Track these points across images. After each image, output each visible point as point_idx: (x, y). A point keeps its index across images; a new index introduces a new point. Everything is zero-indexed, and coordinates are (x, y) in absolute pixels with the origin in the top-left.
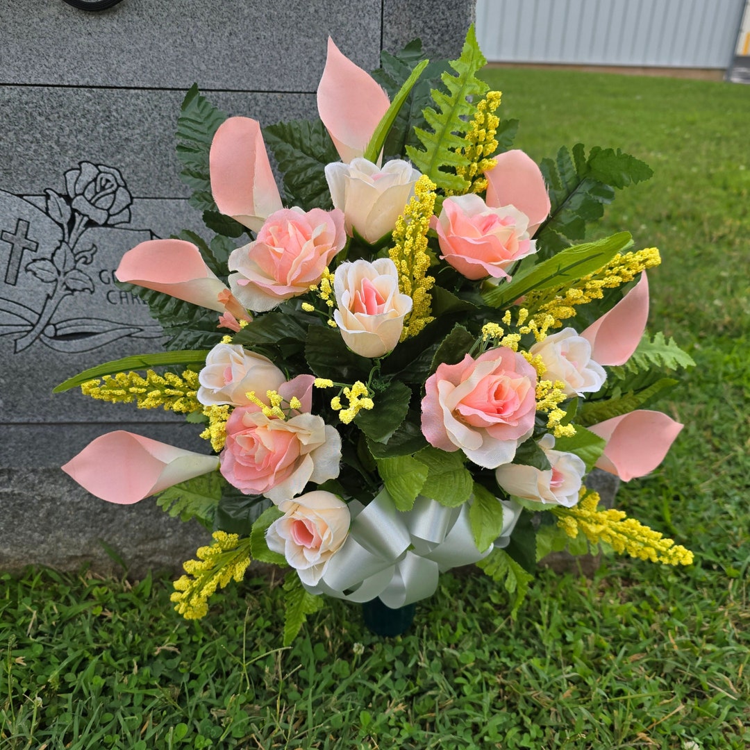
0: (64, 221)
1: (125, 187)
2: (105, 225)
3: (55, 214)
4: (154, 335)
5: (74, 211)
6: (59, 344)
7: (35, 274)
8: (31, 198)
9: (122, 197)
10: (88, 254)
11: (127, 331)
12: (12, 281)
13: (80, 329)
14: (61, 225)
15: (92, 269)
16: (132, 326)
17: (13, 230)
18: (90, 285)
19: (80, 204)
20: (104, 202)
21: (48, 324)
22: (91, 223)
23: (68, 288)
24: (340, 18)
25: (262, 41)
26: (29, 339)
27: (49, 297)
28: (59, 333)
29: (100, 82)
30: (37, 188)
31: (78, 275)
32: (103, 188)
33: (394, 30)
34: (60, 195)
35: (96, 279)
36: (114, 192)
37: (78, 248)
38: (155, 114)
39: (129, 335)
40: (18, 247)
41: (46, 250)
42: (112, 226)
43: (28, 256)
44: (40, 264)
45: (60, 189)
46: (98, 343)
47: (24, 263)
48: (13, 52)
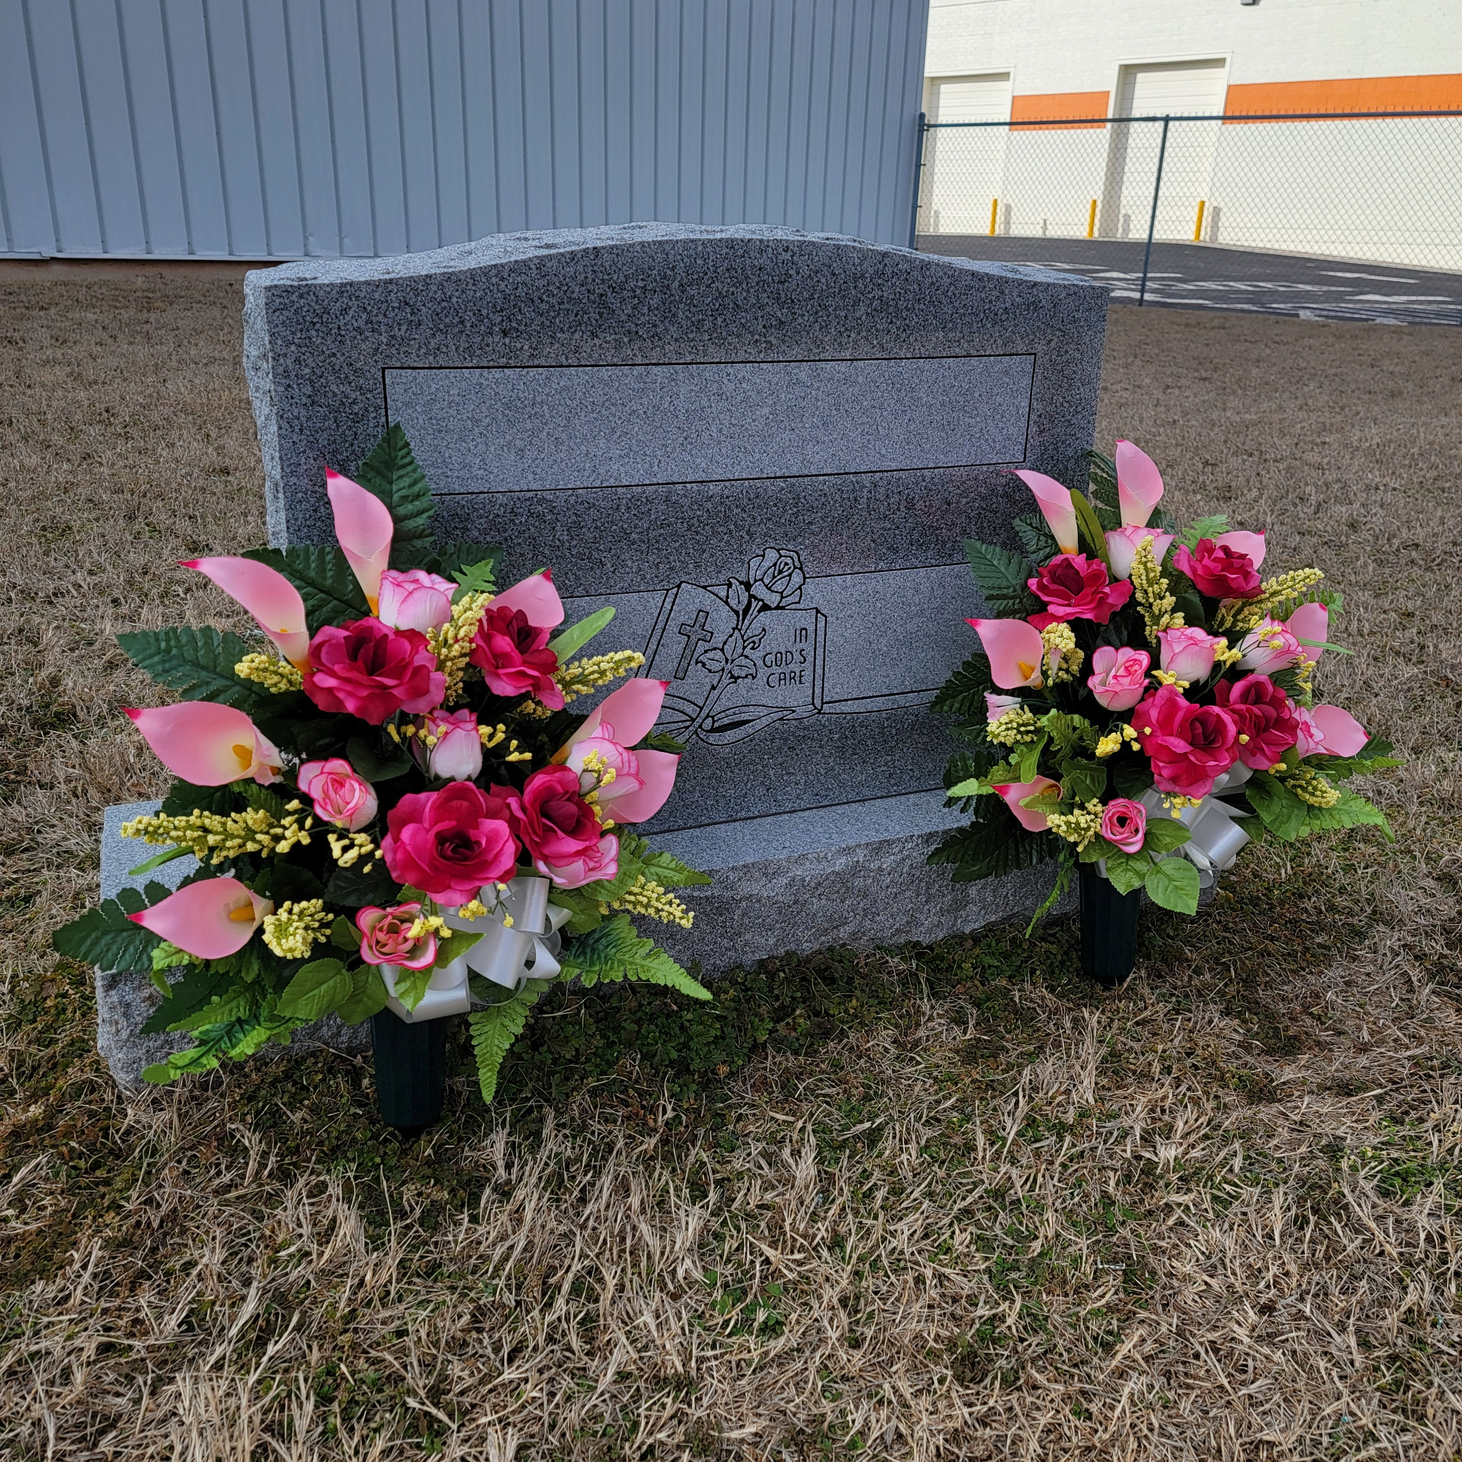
0: (741, 608)
1: (801, 569)
2: (778, 608)
3: (733, 602)
4: (805, 715)
5: (751, 596)
6: (713, 738)
7: (704, 665)
8: (715, 589)
9: (797, 578)
10: (756, 639)
11: (780, 715)
12: (681, 675)
13: (736, 718)
14: (737, 613)
15: (757, 655)
16: (786, 709)
17: (691, 622)
18: (753, 671)
19: (758, 590)
20: (779, 587)
21: (708, 716)
22: (765, 608)
23: (732, 677)
24: (999, 399)
25: (934, 424)
26: (687, 735)
27: (714, 688)
28: (716, 725)
29: (794, 471)
30: (722, 577)
31: (744, 661)
32: (780, 572)
33: (1040, 406)
34: (741, 583)
35: (760, 663)
36: (790, 575)
37: (749, 633)
38: (837, 497)
39: (781, 719)
40: (694, 639)
41: (718, 641)
42: (783, 608)
43: (702, 646)
44: (710, 655)
45: (742, 577)
46: (751, 731)
47: (696, 656)
48: (724, 450)
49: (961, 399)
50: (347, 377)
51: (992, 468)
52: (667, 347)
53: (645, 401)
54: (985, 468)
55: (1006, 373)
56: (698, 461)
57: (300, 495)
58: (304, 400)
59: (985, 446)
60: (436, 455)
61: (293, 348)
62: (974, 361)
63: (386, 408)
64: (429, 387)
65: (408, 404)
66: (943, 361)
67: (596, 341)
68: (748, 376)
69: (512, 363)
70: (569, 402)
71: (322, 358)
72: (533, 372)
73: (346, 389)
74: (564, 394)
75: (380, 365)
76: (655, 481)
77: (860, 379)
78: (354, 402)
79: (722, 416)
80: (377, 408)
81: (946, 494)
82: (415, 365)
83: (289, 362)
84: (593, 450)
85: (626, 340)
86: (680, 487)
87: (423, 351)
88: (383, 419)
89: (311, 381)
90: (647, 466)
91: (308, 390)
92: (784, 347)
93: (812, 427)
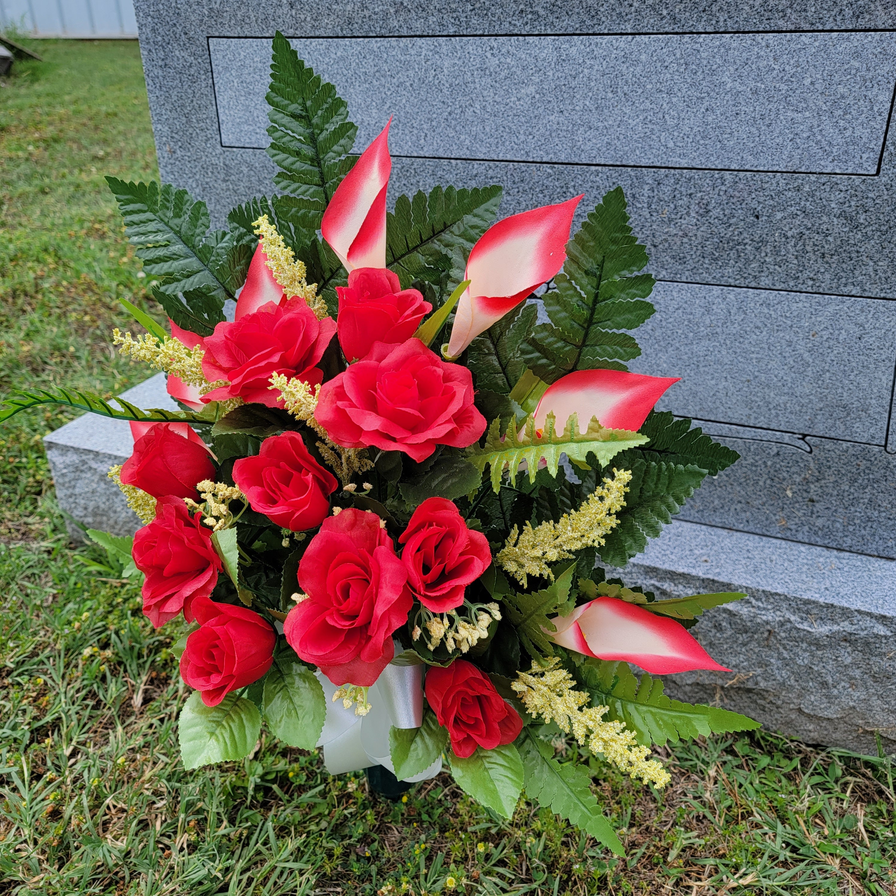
49: (784, 87)
50: (184, 44)
51: (824, 179)
52: (430, 18)
53: (411, 73)
54: (813, 178)
55: (857, 55)
56: (463, 137)
57: (164, 139)
58: (161, 63)
59: (815, 149)
60: (248, 114)
61: (150, 19)
62: (805, 38)
63: (212, 71)
64: (239, 54)
65: (226, 69)
66: (759, 37)
67: (366, 12)
68: (512, 50)
69: (299, 34)
70: (345, 72)
71: (167, 27)
72: (315, 42)
73: (185, 54)
74: (341, 63)
75: (205, 34)
76: (422, 154)
77: (643, 57)
78: (190, 66)
79: (485, 93)
80: (206, 72)
81: (754, 204)
82: (228, 34)
83: (148, 30)
84: (366, 119)
85: (392, 11)
86: (446, 162)
87: (233, 22)
88: (211, 81)
89: (163, 47)
90: (414, 138)
91: (162, 54)
92: (551, 18)
93: (585, 109)
